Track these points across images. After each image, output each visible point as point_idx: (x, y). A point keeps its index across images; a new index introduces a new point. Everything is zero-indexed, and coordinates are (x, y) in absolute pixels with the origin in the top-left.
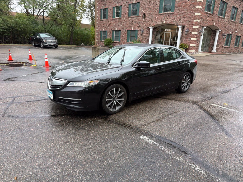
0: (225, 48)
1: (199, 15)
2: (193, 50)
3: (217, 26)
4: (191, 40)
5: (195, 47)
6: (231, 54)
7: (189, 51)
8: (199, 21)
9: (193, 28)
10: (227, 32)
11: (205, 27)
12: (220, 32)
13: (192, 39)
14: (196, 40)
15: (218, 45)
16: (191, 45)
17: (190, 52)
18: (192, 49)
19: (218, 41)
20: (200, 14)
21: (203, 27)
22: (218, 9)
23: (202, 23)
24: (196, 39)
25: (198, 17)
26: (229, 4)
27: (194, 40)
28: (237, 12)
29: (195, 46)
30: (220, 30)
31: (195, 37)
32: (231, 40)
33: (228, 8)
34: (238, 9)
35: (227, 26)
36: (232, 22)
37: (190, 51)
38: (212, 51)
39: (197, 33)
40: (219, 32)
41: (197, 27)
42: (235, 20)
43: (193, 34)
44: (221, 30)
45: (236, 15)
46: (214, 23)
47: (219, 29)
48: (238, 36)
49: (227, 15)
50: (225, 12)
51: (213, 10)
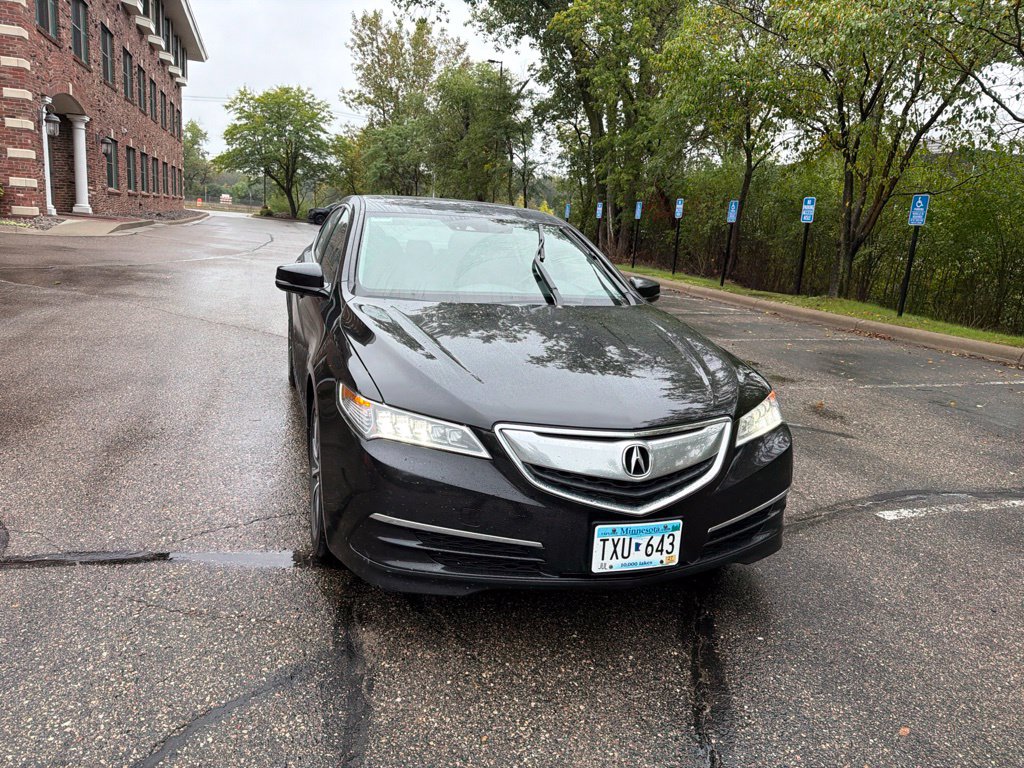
0: (110, 194)
1: (21, 39)
2: (32, 206)
3: (77, 98)
4: (10, 155)
5: (35, 189)
6: (153, 223)
7: (10, 211)
8: (29, 68)
9: (6, 99)
10: (105, 129)
11: (49, 100)
12: (87, 125)
13: (13, 152)
14: (34, 158)
15: (91, 182)
16: (14, 181)
17: (16, 217)
18: (23, 199)
19: (88, 166)
20: (25, 34)
21: (43, 96)
22: (69, 26)
23: (38, 78)
24: (31, 154)
25: (20, 46)
26: (90, 8)
27: (28, 160)
28: (113, 50)
29: (36, 186)
30: (87, 119)
31: (29, 141)
32: (117, 162)
33: (92, 27)
34: (112, 36)
35: (102, 104)
36: (110, 90)
37: (17, 210)
38: (75, 209)
39: (31, 125)
40: (83, 127)
41: (29, 96)
42: (114, 83)
43: (13, 129)
44: (91, 119)
45: (113, 62)
46: (71, 86)
47: (84, 115)
48: (129, 149)
49: (93, 55)
50: (87, 43)
51: (57, 26)
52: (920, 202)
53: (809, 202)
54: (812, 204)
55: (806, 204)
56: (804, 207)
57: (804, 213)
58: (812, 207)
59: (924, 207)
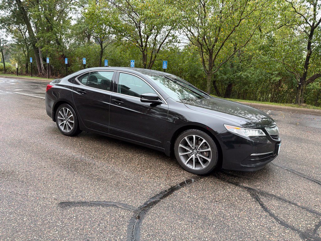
52: (165, 63)
53: (132, 61)
54: (134, 62)
55: (132, 62)
56: (131, 63)
57: (131, 64)
58: (134, 63)
59: (166, 64)
